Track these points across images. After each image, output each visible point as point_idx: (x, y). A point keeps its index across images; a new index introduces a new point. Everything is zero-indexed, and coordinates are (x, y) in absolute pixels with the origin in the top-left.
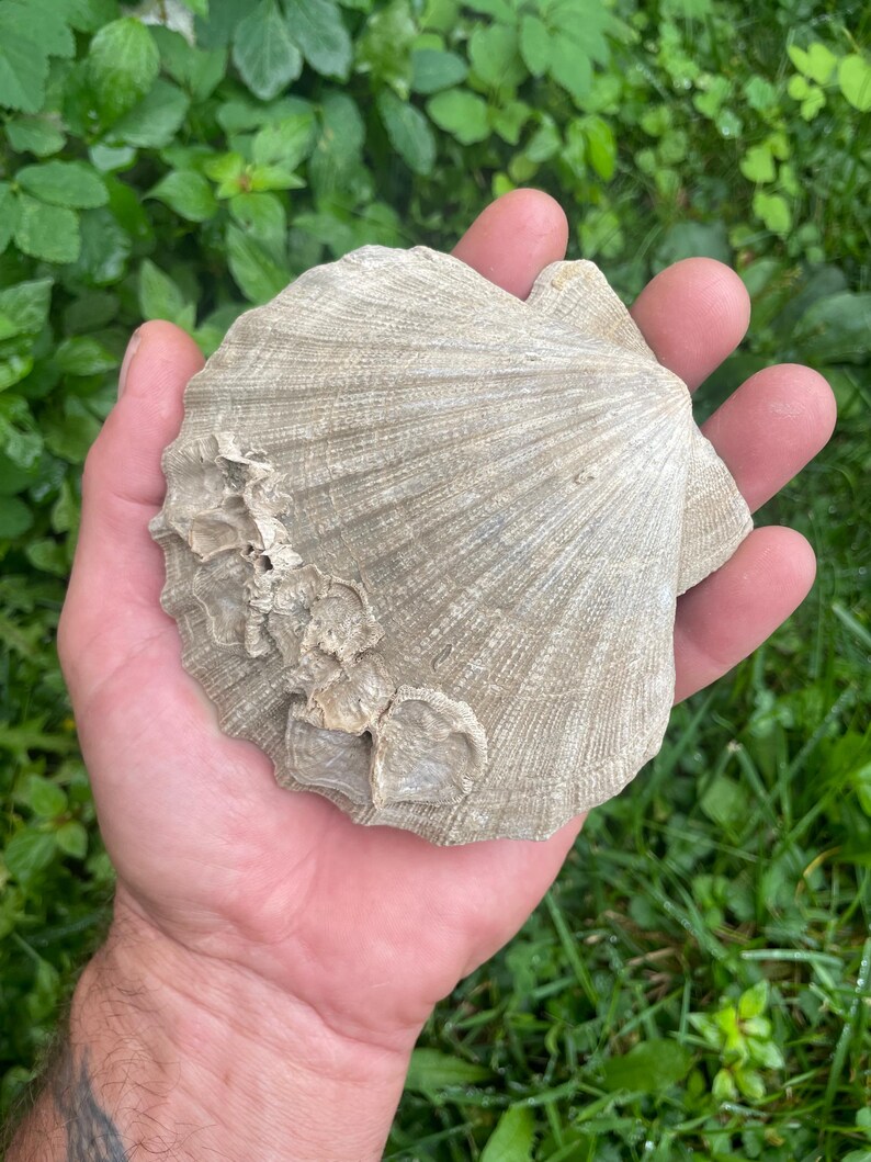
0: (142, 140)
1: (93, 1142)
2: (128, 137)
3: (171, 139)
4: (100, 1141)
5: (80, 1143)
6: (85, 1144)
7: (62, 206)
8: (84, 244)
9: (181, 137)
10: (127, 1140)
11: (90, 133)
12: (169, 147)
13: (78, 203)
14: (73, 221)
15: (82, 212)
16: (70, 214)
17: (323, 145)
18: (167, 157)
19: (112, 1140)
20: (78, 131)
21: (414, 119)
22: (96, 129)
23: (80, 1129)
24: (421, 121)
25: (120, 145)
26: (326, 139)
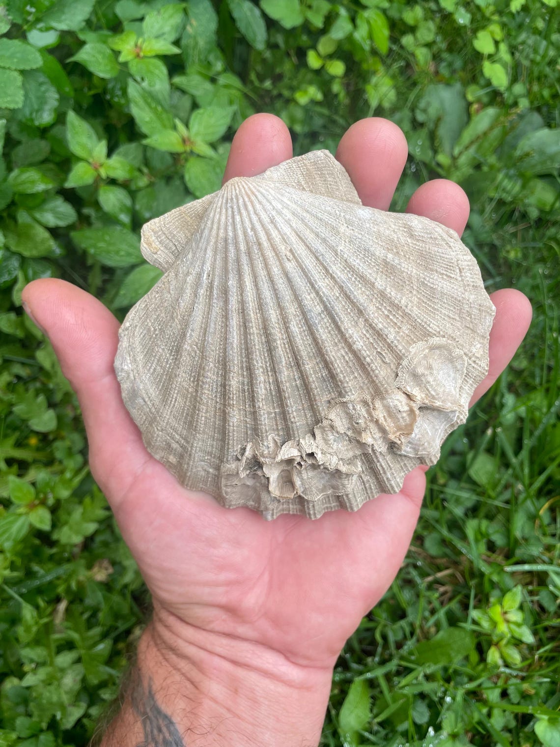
0: (63, 27)
1: (160, 730)
2: (54, 24)
3: (84, 24)
4: (164, 729)
5: (152, 732)
6: (155, 732)
7: (9, 68)
8: (26, 96)
9: (89, 24)
10: (181, 728)
11: (27, 22)
12: (82, 30)
13: (22, 67)
14: (19, 79)
15: (23, 72)
16: (16, 74)
17: (189, 29)
18: (82, 37)
19: (172, 728)
20: (19, 21)
21: (251, 10)
22: (31, 18)
23: (151, 723)
24: (257, 12)
25: (49, 29)
26: (191, 25)
